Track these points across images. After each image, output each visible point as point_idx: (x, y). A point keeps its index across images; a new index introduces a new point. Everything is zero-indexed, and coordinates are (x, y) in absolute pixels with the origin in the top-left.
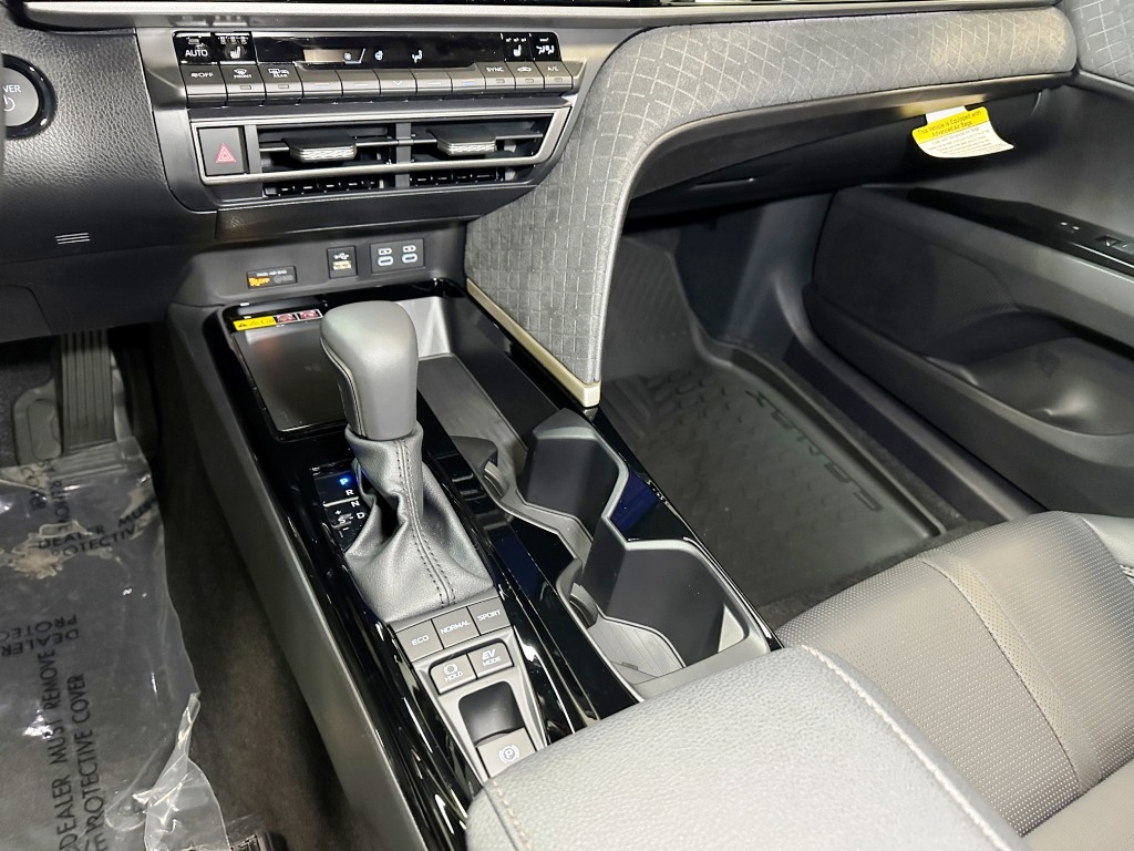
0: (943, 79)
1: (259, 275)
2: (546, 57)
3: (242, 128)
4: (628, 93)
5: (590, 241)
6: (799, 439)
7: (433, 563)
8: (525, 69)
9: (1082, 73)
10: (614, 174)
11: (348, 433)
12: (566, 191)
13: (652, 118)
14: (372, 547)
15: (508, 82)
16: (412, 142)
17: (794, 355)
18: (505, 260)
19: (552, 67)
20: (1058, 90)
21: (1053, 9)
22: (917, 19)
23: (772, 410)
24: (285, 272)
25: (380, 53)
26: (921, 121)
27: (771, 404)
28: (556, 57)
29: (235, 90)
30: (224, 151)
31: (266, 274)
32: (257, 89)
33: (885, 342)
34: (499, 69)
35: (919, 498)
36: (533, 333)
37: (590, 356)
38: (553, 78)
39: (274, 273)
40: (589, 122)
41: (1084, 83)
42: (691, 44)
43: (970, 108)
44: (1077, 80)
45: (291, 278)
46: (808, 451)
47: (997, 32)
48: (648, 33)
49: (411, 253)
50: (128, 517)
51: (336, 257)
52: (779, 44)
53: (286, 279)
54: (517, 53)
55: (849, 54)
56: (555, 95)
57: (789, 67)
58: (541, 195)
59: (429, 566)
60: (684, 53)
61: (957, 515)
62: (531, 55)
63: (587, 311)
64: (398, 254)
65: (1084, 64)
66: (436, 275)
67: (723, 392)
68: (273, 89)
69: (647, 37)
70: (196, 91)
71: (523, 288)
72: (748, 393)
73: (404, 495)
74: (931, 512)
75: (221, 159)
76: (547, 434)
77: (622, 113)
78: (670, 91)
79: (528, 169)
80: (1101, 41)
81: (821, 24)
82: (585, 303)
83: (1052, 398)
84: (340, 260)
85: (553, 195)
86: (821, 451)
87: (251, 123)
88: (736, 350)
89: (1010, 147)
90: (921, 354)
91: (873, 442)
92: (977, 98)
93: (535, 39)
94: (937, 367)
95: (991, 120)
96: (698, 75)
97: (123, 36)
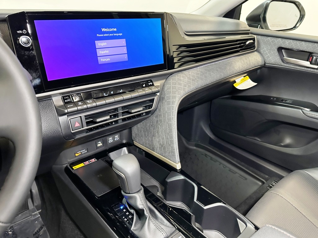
0: (239, 72)
1: (78, 153)
2: (151, 85)
3: (81, 117)
4: (171, 90)
5: (170, 126)
6: (219, 165)
7: (158, 226)
8: (147, 89)
9: (266, 64)
10: (173, 109)
11: (123, 192)
12: (160, 115)
13: (179, 95)
14: (139, 225)
15: (144, 93)
16: (122, 111)
17: (211, 142)
18: (145, 135)
19: (153, 87)
20: (261, 69)
21: (256, 52)
22: (229, 60)
23: (210, 158)
24: (85, 150)
25: (112, 92)
26: (235, 82)
27: (210, 156)
28: (153, 85)
29: (79, 108)
30: (77, 123)
31: (80, 152)
32: (85, 106)
33: (235, 135)
34: (141, 90)
35: (255, 174)
36: (157, 152)
37: (176, 156)
38: (154, 89)
39: (82, 151)
40: (163, 98)
41: (267, 66)
42: (183, 76)
43: (244, 77)
44: (265, 66)
45: (86, 151)
46: (223, 167)
47: (246, 59)
48: (172, 75)
49: (117, 137)
50: (36, 233)
51: (98, 143)
52: (202, 72)
53: (85, 152)
54: (144, 86)
55: (217, 71)
56: (154, 94)
57: (205, 77)
58: (153, 118)
59: (158, 228)
60: (182, 78)
61: (267, 176)
62: (147, 86)
63: (173, 144)
64: (114, 139)
65: (266, 62)
66: (124, 142)
67: (196, 155)
68: (89, 106)
69: (172, 76)
70: (69, 110)
71: (152, 140)
72: (202, 154)
73: (145, 208)
74: (260, 177)
75: (76, 126)
76: (169, 180)
77: (171, 95)
78: (181, 88)
79: (149, 112)
80: (268, 57)
81: (209, 65)
82: (172, 142)
83: (281, 140)
84: (99, 143)
85: (157, 117)
86: (226, 167)
87: (83, 115)
88: (196, 144)
89: (256, 84)
90: (244, 136)
91: (239, 161)
92: (246, 75)
93: (147, 82)
94: (250, 139)
95: (250, 78)
96: (186, 83)
97: (49, 100)
